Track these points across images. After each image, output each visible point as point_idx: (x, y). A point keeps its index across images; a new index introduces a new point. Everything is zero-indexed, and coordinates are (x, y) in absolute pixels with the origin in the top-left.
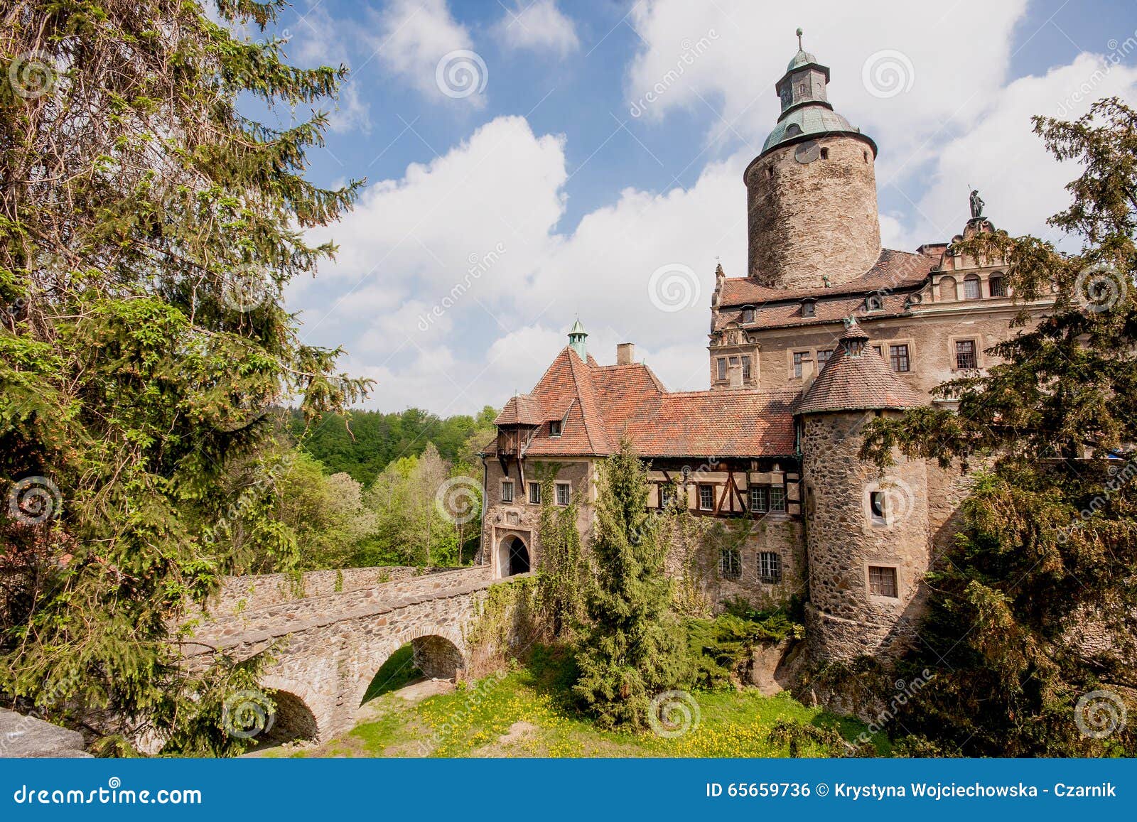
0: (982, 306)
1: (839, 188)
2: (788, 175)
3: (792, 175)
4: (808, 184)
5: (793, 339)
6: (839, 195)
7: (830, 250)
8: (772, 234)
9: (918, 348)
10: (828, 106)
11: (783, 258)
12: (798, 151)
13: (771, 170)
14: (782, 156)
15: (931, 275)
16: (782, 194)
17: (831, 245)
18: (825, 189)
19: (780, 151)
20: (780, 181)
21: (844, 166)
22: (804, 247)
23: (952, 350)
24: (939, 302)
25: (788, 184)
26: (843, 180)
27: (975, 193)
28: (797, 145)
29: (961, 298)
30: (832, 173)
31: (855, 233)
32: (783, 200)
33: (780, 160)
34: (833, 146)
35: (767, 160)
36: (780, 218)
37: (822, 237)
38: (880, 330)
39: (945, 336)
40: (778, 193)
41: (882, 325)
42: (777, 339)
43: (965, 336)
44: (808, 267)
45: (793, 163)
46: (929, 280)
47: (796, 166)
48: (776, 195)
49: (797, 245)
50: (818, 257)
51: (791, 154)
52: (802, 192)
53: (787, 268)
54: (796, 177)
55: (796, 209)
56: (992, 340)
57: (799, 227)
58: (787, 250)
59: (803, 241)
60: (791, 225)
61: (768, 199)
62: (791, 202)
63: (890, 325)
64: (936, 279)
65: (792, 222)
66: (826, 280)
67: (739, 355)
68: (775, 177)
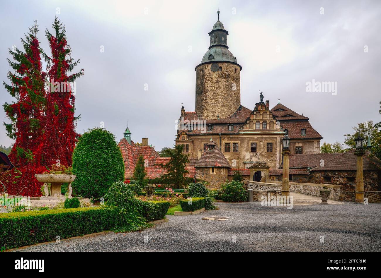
0: (260, 132)
1: (225, 83)
2: (208, 75)
3: (210, 75)
4: (214, 80)
5: (204, 139)
6: (224, 85)
7: (220, 106)
8: (202, 97)
9: (241, 145)
11: (205, 107)
12: (212, 66)
13: (203, 71)
14: (206, 67)
15: (247, 120)
17: (221, 104)
18: (220, 83)
19: (206, 65)
20: (205, 77)
21: (227, 74)
22: (212, 104)
23: (250, 146)
24: (248, 130)
25: (208, 79)
26: (226, 80)
27: (262, 93)
28: (212, 64)
29: (254, 129)
30: (223, 77)
31: (229, 100)
32: (206, 85)
33: (206, 68)
34: (224, 66)
35: (202, 67)
36: (205, 91)
37: (218, 101)
38: (230, 138)
39: (248, 142)
40: (205, 81)
41: (231, 136)
42: (199, 138)
43: (254, 142)
44: (212, 111)
45: (210, 70)
46: (246, 122)
47: (211, 72)
48: (204, 82)
49: (209, 103)
50: (216, 108)
51: (210, 67)
52: (212, 83)
53: (206, 111)
54: (211, 76)
55: (210, 89)
56: (261, 143)
57: (210, 96)
58: (206, 104)
59: (211, 101)
60: (208, 95)
61: (202, 82)
62: (209, 86)
63: (233, 136)
64: (248, 122)
65: (208, 93)
66: (218, 117)
67: (185, 144)
68: (204, 75)
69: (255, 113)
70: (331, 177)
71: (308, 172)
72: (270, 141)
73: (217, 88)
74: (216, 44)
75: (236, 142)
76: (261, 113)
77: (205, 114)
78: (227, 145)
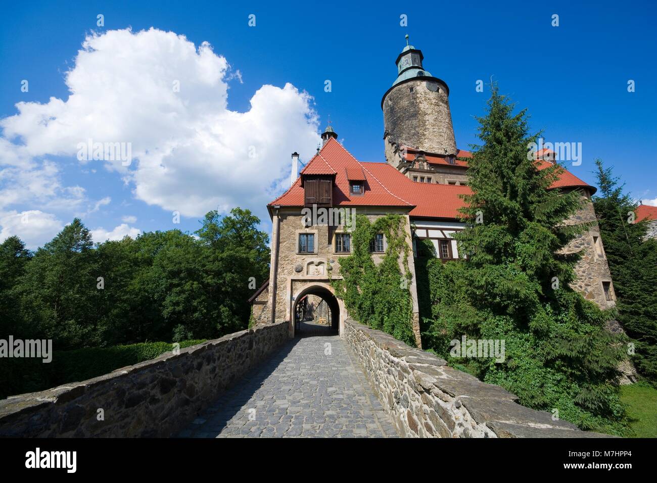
1: (446, 109)
2: (423, 93)
3: (425, 95)
4: (434, 101)
5: (448, 175)
8: (415, 122)
11: (424, 135)
12: (428, 84)
13: (412, 89)
14: (418, 84)
16: (420, 102)
18: (441, 107)
19: (418, 82)
22: (434, 132)
25: (423, 99)
28: (427, 81)
30: (442, 101)
32: (421, 106)
33: (418, 86)
35: (410, 84)
36: (420, 114)
40: (418, 101)
45: (426, 89)
47: (427, 91)
48: (417, 103)
49: (431, 130)
50: (442, 139)
51: (424, 84)
52: (432, 104)
53: (426, 140)
54: (427, 96)
55: (429, 111)
57: (431, 121)
58: (426, 131)
59: (434, 129)
60: (427, 119)
61: (413, 103)
62: (426, 107)
65: (427, 117)
66: (446, 151)
67: (426, 176)
68: (415, 94)
74: (416, 65)
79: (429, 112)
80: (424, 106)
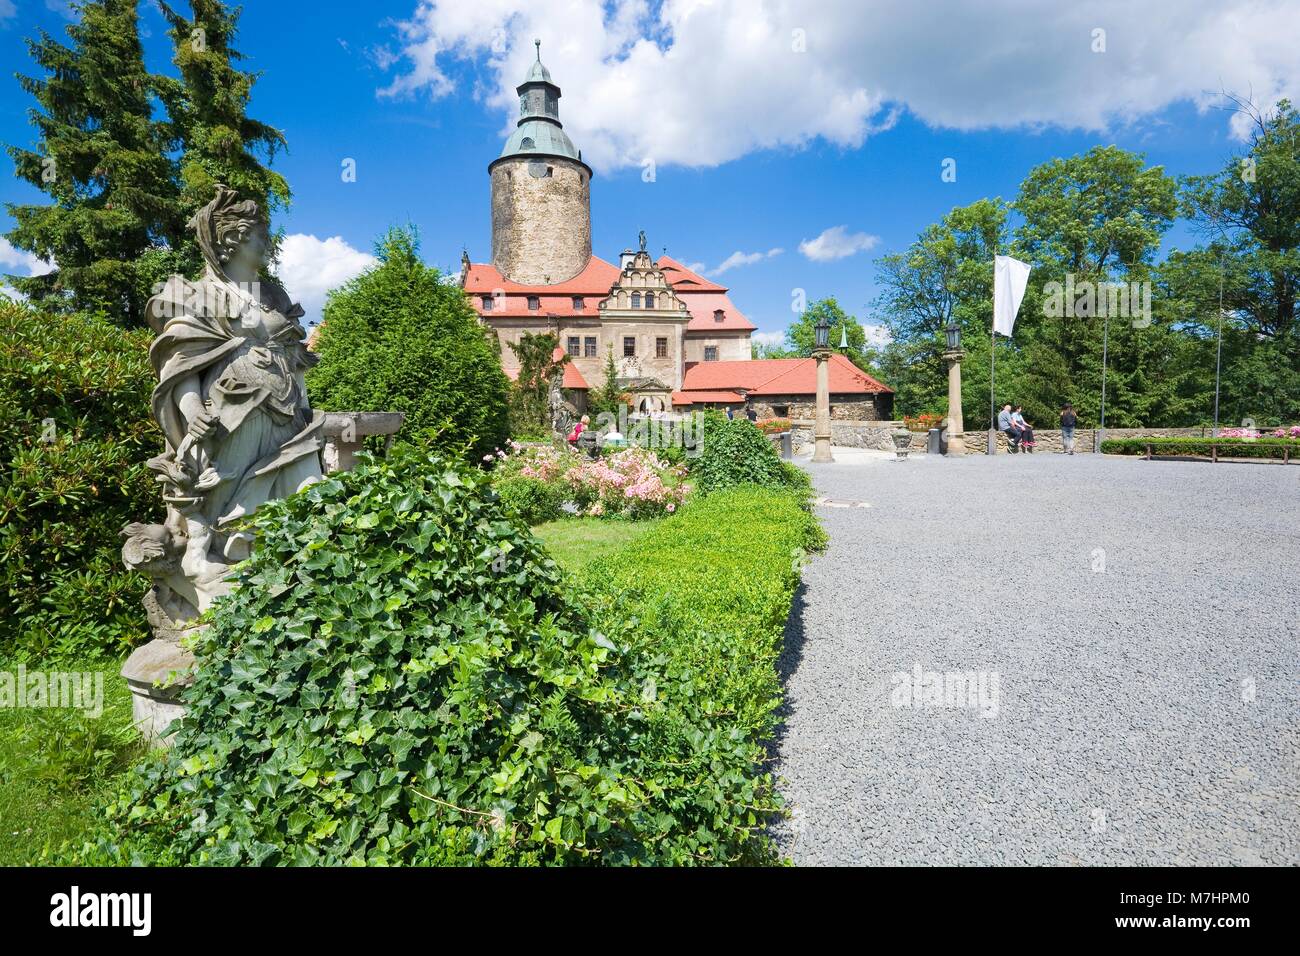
0: (641, 314)
1: (560, 205)
2: (523, 183)
3: (526, 185)
4: (538, 195)
5: (521, 327)
6: (560, 209)
7: (552, 255)
8: (509, 233)
9: (601, 340)
10: (559, 125)
11: (518, 255)
12: (531, 165)
13: (509, 174)
14: (518, 166)
15: (613, 288)
16: (517, 199)
17: (553, 251)
18: (550, 203)
19: (518, 162)
20: (516, 187)
21: (564, 185)
22: (533, 249)
23: (621, 344)
24: (616, 308)
25: (523, 193)
26: (563, 198)
27: (642, 233)
28: (530, 160)
29: (628, 307)
30: (556, 191)
32: (518, 206)
33: (518, 170)
34: (557, 168)
35: (508, 165)
36: (515, 220)
37: (546, 244)
38: (579, 326)
39: (617, 336)
40: (515, 197)
41: (581, 322)
42: (510, 325)
43: (630, 335)
44: (534, 266)
45: (527, 174)
46: (611, 292)
47: (530, 178)
48: (513, 199)
49: (528, 247)
50: (543, 260)
51: (525, 166)
52: (533, 202)
54: (529, 187)
55: (527, 215)
56: (645, 338)
57: (530, 231)
58: (521, 249)
59: (532, 244)
60: (524, 228)
61: (507, 200)
62: (524, 208)
63: (587, 322)
64: (615, 292)
65: (524, 226)
66: (548, 279)
68: (512, 183)
69: (629, 274)
70: (787, 408)
71: (742, 398)
72: (662, 334)
73: (543, 214)
75: (591, 335)
76: (643, 274)
77: (518, 272)
78: (573, 340)
79: (527, 217)
80: (522, 206)
